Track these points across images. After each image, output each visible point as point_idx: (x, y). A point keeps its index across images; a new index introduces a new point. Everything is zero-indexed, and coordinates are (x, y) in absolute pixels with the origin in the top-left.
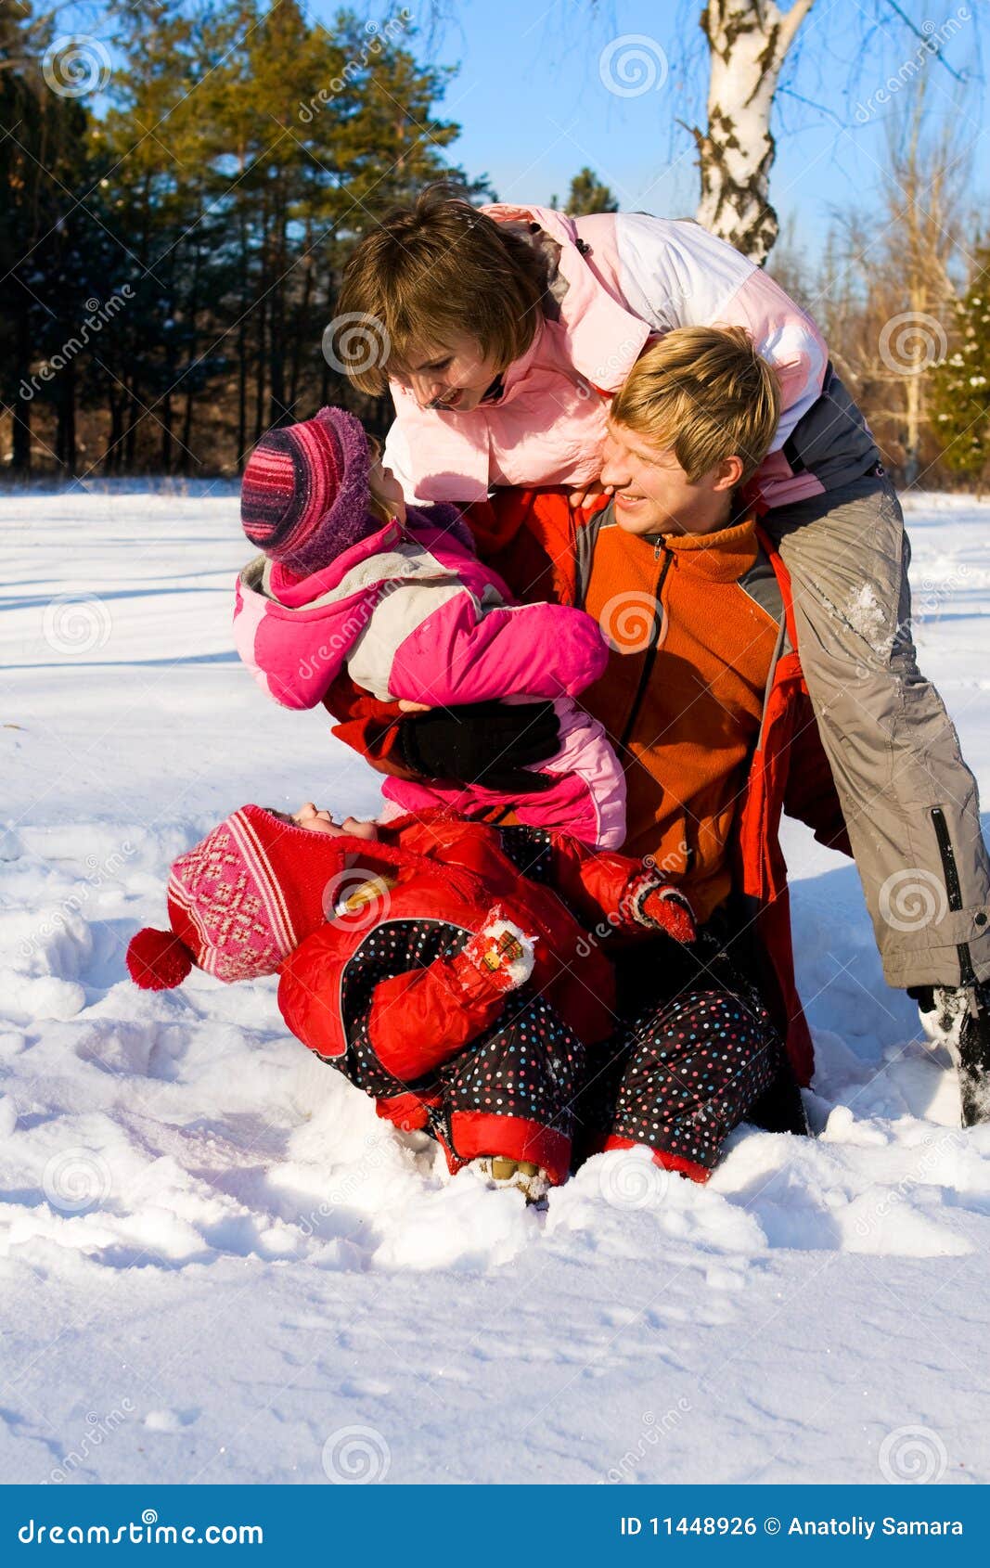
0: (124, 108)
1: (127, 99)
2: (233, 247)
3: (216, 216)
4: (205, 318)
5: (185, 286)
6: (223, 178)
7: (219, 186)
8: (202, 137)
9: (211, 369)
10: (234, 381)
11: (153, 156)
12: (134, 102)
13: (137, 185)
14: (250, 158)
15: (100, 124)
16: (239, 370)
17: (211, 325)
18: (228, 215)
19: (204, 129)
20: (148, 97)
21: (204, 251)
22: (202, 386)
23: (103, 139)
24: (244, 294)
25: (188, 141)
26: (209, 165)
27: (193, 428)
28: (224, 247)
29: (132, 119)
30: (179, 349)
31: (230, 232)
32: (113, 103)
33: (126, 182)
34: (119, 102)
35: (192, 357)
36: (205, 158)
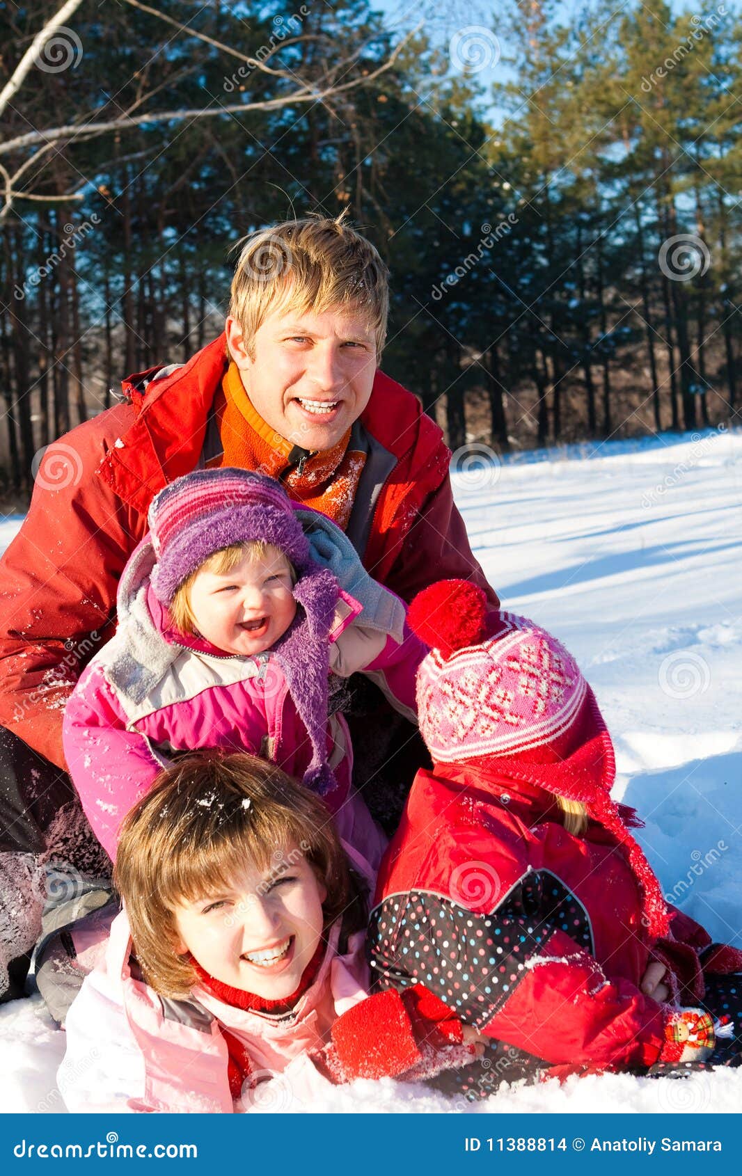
0: (517, 116)
1: (518, 107)
2: (629, 225)
3: (610, 200)
4: (609, 294)
5: (589, 267)
6: (612, 164)
7: (609, 173)
8: (589, 131)
9: (619, 340)
10: (642, 348)
11: (548, 155)
12: (526, 110)
13: (536, 183)
14: (633, 144)
15: (498, 134)
16: (646, 337)
17: (616, 299)
18: (621, 198)
19: (591, 123)
20: (539, 101)
21: (604, 233)
22: (612, 355)
23: (502, 146)
24: (644, 268)
25: (577, 136)
26: (600, 155)
27: (611, 396)
28: (619, 228)
29: (526, 125)
30: (588, 324)
31: (623, 213)
32: (507, 113)
33: (525, 181)
34: (512, 111)
35: (603, 330)
36: (594, 149)
